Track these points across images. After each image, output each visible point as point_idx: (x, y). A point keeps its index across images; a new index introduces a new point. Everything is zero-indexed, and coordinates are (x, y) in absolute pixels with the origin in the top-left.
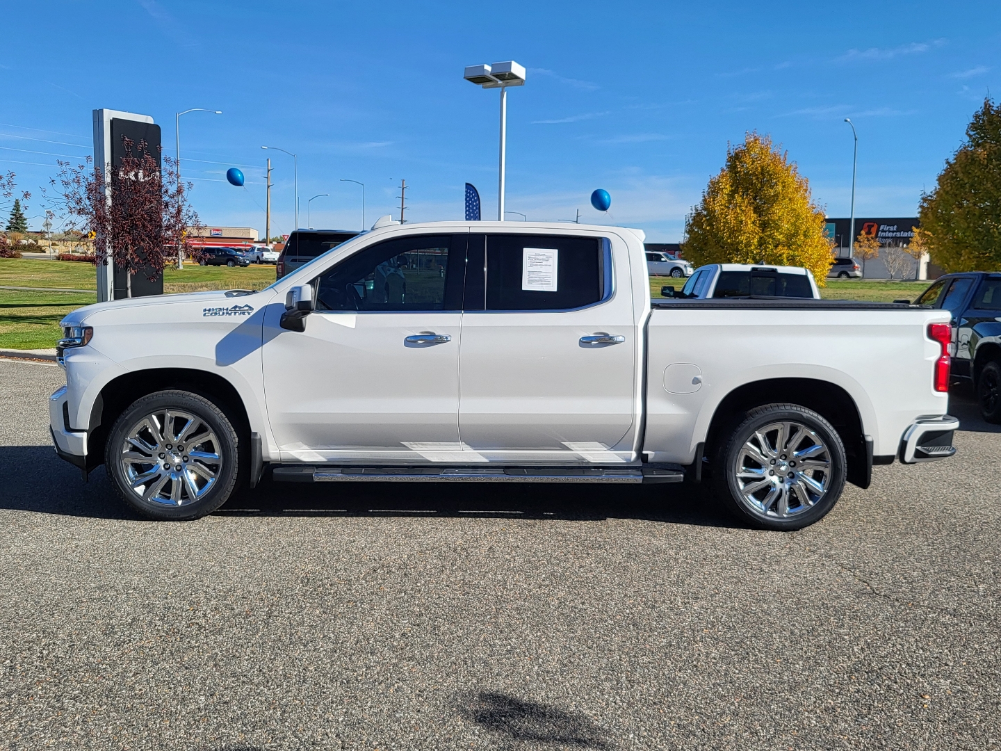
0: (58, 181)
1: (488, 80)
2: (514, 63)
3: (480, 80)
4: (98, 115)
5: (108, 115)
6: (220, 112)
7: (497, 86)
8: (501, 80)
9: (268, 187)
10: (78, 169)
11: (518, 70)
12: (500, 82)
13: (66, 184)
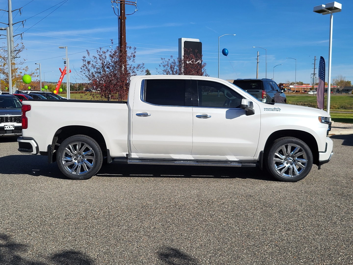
0: (162, 66)
1: (325, 11)
2: (335, 3)
3: (321, 11)
4: (180, 40)
5: (183, 40)
6: (235, 35)
7: (329, 13)
8: (330, 10)
9: (258, 63)
10: (168, 61)
11: (338, 5)
12: (330, 11)
13: (164, 66)
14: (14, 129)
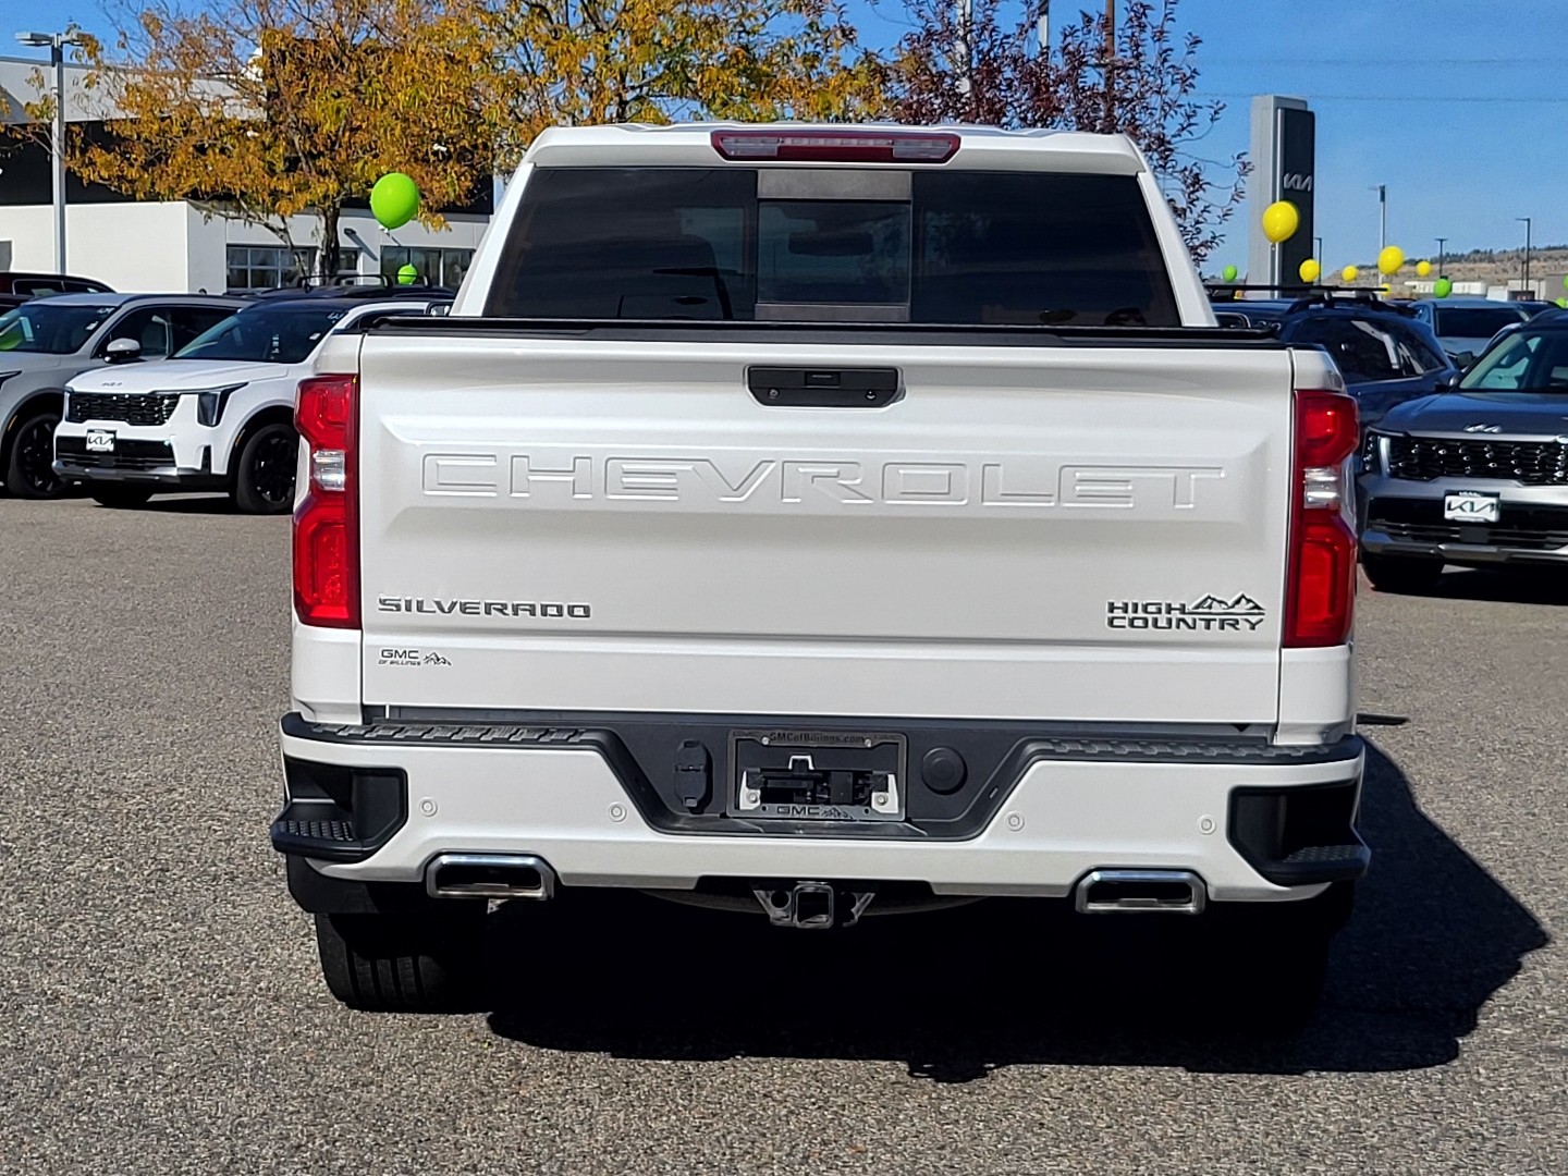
14: (1493, 516)
